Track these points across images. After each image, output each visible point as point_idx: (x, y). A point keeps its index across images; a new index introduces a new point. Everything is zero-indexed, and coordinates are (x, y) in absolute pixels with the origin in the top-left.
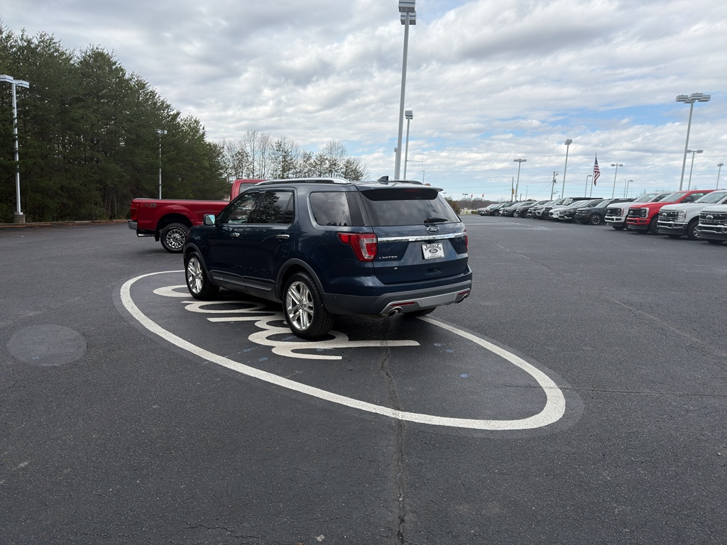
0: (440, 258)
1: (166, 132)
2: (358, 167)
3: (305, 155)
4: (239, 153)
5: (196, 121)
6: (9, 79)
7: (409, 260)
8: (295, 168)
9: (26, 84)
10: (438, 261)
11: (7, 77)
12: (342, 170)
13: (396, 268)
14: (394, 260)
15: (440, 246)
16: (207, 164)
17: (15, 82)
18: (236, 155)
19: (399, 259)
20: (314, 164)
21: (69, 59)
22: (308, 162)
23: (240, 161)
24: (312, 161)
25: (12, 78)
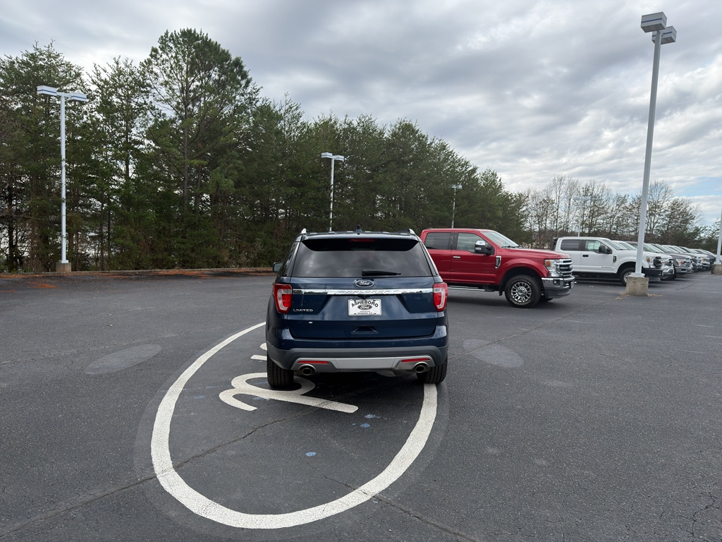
0: (375, 316)
1: (460, 187)
2: (688, 209)
3: (618, 198)
4: (544, 200)
5: (493, 174)
6: (329, 155)
7: (327, 314)
8: (606, 213)
9: (341, 158)
10: (372, 319)
11: (328, 154)
12: (667, 213)
13: (310, 323)
14: (309, 313)
15: (378, 302)
16: (500, 214)
17: (334, 158)
18: (541, 203)
19: (316, 312)
20: (630, 208)
21: (381, 133)
22: (623, 206)
23: (545, 209)
24: (627, 204)
25: (331, 154)
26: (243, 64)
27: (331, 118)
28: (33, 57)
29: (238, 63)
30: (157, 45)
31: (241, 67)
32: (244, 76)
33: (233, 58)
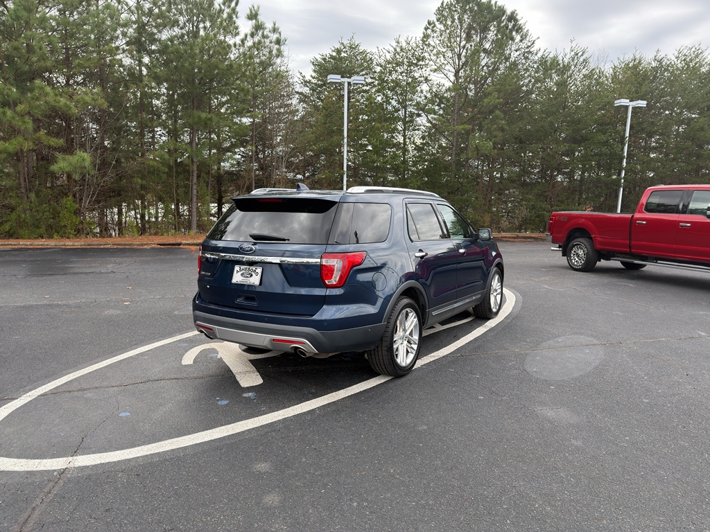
0: (253, 286)
13: (208, 286)
14: (208, 277)
15: (259, 270)
17: (632, 104)
19: (212, 276)
26: (518, 17)
27: (635, 57)
28: (339, 51)
29: (512, 17)
30: (434, 18)
31: (516, 20)
32: (519, 29)
33: (509, 12)
